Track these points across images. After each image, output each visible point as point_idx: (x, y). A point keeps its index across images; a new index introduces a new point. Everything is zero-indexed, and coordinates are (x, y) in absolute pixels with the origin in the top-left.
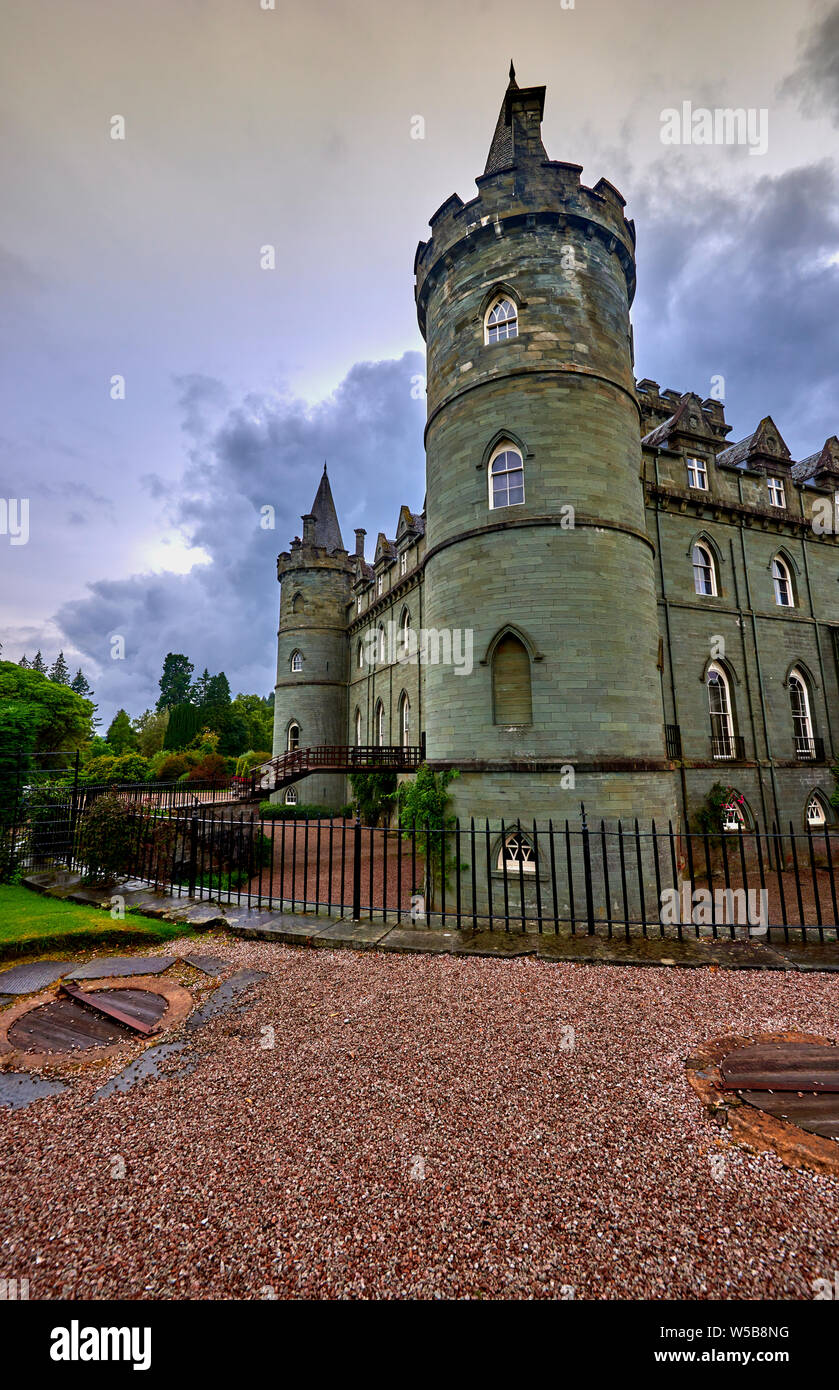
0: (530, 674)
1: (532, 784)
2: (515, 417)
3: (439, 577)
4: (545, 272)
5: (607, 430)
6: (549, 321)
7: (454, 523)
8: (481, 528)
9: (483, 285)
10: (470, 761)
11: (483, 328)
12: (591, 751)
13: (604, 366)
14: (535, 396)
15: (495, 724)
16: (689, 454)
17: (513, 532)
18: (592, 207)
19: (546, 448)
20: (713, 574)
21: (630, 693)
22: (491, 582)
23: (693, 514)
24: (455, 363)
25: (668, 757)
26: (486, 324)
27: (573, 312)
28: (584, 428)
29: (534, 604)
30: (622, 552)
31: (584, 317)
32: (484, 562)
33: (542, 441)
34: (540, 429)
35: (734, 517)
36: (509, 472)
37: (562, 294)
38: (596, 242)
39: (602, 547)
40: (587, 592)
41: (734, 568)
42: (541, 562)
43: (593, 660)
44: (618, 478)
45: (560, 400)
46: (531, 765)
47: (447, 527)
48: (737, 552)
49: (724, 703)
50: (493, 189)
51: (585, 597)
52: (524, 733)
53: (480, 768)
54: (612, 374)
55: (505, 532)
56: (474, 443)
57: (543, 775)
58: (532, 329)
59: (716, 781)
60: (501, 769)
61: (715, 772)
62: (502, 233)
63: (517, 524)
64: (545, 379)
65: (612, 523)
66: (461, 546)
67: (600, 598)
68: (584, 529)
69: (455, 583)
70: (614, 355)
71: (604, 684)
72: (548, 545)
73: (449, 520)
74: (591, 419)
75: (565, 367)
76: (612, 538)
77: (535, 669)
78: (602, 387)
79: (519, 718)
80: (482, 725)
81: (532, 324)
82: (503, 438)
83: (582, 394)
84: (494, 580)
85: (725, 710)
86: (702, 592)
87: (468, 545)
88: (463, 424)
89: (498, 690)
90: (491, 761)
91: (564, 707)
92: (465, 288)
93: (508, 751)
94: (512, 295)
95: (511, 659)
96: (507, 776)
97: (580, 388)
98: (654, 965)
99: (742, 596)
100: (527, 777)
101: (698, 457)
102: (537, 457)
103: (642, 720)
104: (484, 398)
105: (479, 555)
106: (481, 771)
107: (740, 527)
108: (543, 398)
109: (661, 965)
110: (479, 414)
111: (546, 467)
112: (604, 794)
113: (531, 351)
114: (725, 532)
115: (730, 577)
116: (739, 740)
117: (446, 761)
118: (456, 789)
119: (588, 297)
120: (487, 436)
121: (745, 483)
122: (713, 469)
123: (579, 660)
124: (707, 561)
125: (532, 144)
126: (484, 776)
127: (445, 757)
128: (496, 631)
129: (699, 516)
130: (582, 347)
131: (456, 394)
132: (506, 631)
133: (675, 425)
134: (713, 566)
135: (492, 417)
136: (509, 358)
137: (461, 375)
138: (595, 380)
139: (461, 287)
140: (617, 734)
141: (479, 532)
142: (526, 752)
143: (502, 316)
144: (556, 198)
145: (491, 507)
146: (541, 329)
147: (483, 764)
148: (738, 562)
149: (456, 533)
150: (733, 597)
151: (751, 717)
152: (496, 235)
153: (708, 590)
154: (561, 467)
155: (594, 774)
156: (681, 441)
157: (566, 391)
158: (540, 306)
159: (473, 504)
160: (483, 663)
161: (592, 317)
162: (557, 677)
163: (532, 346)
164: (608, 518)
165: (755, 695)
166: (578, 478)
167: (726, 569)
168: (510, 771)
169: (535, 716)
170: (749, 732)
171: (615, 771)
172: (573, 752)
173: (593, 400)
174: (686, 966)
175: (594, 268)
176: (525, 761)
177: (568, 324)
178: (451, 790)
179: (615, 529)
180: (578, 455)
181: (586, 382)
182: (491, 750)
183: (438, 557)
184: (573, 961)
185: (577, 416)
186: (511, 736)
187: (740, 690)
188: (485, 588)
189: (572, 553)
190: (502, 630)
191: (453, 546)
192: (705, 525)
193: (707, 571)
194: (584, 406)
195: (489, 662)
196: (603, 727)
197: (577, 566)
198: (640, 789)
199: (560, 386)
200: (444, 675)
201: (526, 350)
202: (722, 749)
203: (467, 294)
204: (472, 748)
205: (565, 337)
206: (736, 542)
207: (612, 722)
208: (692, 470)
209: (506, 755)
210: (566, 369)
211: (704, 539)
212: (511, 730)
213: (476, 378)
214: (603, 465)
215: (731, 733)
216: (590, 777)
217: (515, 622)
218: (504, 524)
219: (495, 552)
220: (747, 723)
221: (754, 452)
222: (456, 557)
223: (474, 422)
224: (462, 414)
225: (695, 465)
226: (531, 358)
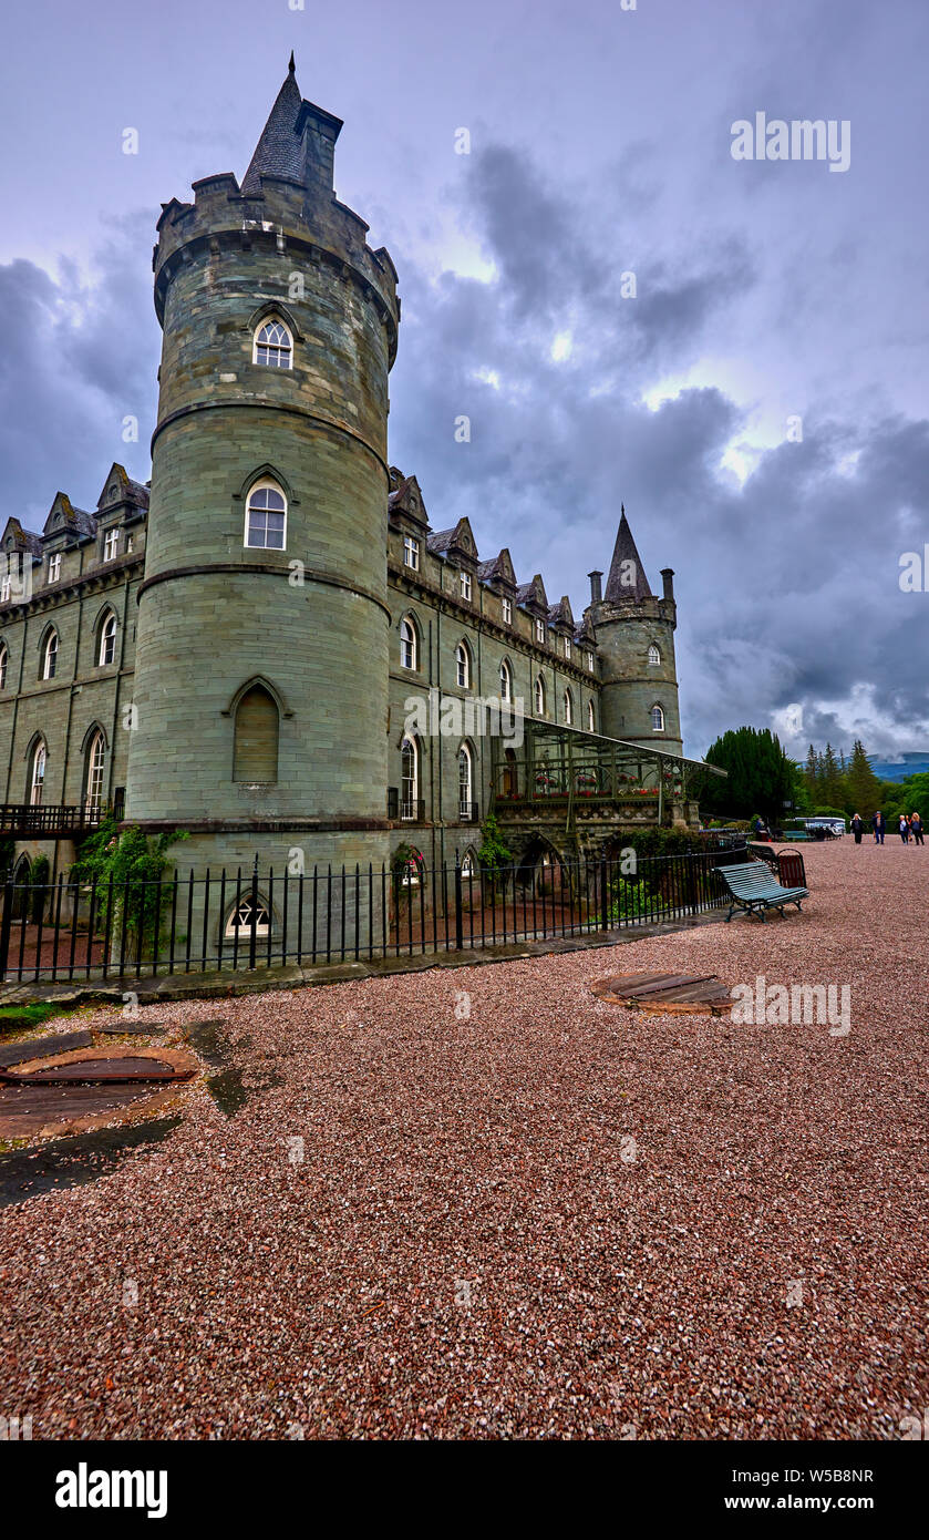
0: (278, 730)
1: (273, 843)
2: (282, 456)
3: (171, 608)
4: (325, 314)
5: (366, 497)
6: (325, 368)
7: (198, 551)
8: (235, 566)
9: (257, 295)
10: (200, 821)
11: (252, 343)
12: (332, 811)
13: (369, 434)
14: (308, 441)
15: (233, 781)
16: (407, 534)
17: (270, 577)
18: (373, 271)
19: (311, 499)
20: (414, 649)
21: (368, 757)
22: (241, 626)
23: (404, 590)
24: (214, 366)
25: (389, 818)
26: (255, 340)
27: (347, 368)
28: (348, 489)
29: (287, 657)
30: (371, 620)
31: (357, 379)
32: (235, 603)
33: (308, 490)
34: (309, 477)
35: (435, 601)
36: (269, 512)
37: (339, 345)
38: (371, 307)
39: (355, 612)
40: (339, 654)
41: (430, 647)
42: (298, 615)
43: (339, 722)
44: (372, 547)
45: (329, 454)
46: (274, 824)
47: (187, 552)
48: (434, 633)
49: (413, 769)
50: (278, 196)
51: (337, 659)
52: (267, 792)
53: (215, 829)
54: (374, 444)
55: (262, 576)
56: (233, 467)
57: (284, 835)
58: (308, 369)
59: (401, 841)
60: (239, 829)
61: (401, 832)
62: (284, 250)
63: (277, 571)
64: (316, 428)
65: (366, 591)
66: (207, 579)
67: (350, 662)
68: (342, 591)
69: (194, 620)
70: (377, 426)
71: (347, 746)
72: (307, 599)
73: (190, 544)
74: (355, 483)
75: (337, 421)
76: (364, 605)
77: (284, 725)
78: (366, 454)
79: (264, 776)
80: (220, 782)
81: (308, 364)
82: (267, 473)
83: (349, 455)
84: (245, 625)
85: (413, 776)
86: (403, 664)
87: (216, 579)
88: (219, 440)
89: (239, 744)
90: (227, 821)
91: (310, 765)
92: (234, 287)
93: (248, 810)
94: (289, 322)
95: (257, 712)
96: (245, 837)
97: (349, 449)
98: (518, 959)
99: (434, 674)
100: (267, 837)
101: (414, 538)
102: (303, 505)
103: (374, 783)
104: (248, 422)
105: (229, 595)
106: (214, 832)
107: (438, 611)
108: (313, 446)
109: (522, 958)
110: (241, 437)
111: (311, 519)
112: (340, 852)
113: (304, 391)
114: (427, 612)
115: (427, 654)
116: (421, 803)
117: (166, 821)
118: (180, 854)
119: (362, 360)
120: (249, 465)
121: (446, 572)
122: (423, 551)
123: (326, 720)
124: (410, 637)
125: (323, 173)
126: (217, 837)
127: (164, 816)
128: (244, 681)
129: (409, 594)
130: (352, 407)
131: (214, 404)
132: (255, 682)
133: (398, 502)
134: (414, 642)
135: (256, 446)
136: (280, 389)
137: (220, 384)
138: (361, 445)
139: (228, 283)
140: (355, 795)
141: (232, 569)
142: (268, 811)
143: (274, 339)
144: (343, 244)
145: (246, 545)
146: (316, 373)
147: (217, 824)
148: (435, 642)
149: (202, 563)
150: (428, 673)
151: (432, 783)
152: (277, 248)
153: (409, 664)
154: (324, 522)
155: (334, 833)
156: (403, 519)
157: (336, 447)
158: (317, 348)
159: (225, 535)
160: (225, 714)
161: (363, 381)
162: (306, 735)
163: (306, 387)
164: (361, 584)
165: (436, 762)
166: (340, 539)
167: (424, 646)
168: (249, 832)
169: (281, 777)
170: (430, 797)
171: (352, 830)
172: (315, 811)
173: (358, 464)
174: (536, 956)
175: (367, 331)
176: (266, 821)
177: (342, 378)
178: (171, 854)
179: (366, 597)
180: (340, 514)
181: (353, 444)
182: (228, 808)
183: (172, 584)
184: (467, 965)
185: (344, 476)
186: (253, 795)
187: (425, 758)
188: (233, 632)
189: (330, 614)
190: (250, 680)
191: (195, 577)
192: (412, 603)
193: (409, 645)
194: (348, 468)
195: (233, 713)
196: (344, 788)
197: (332, 627)
198: (370, 846)
199: (330, 440)
200: (169, 722)
201: (300, 388)
202: (407, 811)
203: (235, 295)
204: (204, 806)
205: (339, 392)
206: (434, 623)
207: (352, 783)
208: (408, 549)
209: (245, 814)
210: (339, 424)
211: (411, 616)
212: (253, 788)
213: (240, 395)
214: (362, 533)
215: (415, 797)
216: (330, 836)
217: (266, 674)
218: (262, 567)
219: (248, 595)
220: (428, 788)
221: (454, 545)
222: (199, 590)
223: (234, 444)
224: (218, 429)
225: (410, 544)
226: (304, 399)
